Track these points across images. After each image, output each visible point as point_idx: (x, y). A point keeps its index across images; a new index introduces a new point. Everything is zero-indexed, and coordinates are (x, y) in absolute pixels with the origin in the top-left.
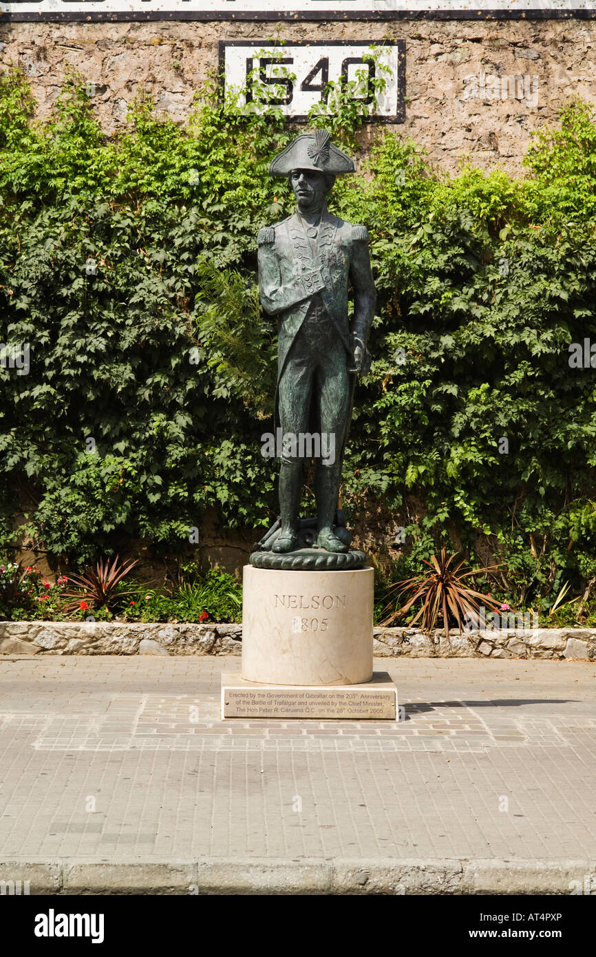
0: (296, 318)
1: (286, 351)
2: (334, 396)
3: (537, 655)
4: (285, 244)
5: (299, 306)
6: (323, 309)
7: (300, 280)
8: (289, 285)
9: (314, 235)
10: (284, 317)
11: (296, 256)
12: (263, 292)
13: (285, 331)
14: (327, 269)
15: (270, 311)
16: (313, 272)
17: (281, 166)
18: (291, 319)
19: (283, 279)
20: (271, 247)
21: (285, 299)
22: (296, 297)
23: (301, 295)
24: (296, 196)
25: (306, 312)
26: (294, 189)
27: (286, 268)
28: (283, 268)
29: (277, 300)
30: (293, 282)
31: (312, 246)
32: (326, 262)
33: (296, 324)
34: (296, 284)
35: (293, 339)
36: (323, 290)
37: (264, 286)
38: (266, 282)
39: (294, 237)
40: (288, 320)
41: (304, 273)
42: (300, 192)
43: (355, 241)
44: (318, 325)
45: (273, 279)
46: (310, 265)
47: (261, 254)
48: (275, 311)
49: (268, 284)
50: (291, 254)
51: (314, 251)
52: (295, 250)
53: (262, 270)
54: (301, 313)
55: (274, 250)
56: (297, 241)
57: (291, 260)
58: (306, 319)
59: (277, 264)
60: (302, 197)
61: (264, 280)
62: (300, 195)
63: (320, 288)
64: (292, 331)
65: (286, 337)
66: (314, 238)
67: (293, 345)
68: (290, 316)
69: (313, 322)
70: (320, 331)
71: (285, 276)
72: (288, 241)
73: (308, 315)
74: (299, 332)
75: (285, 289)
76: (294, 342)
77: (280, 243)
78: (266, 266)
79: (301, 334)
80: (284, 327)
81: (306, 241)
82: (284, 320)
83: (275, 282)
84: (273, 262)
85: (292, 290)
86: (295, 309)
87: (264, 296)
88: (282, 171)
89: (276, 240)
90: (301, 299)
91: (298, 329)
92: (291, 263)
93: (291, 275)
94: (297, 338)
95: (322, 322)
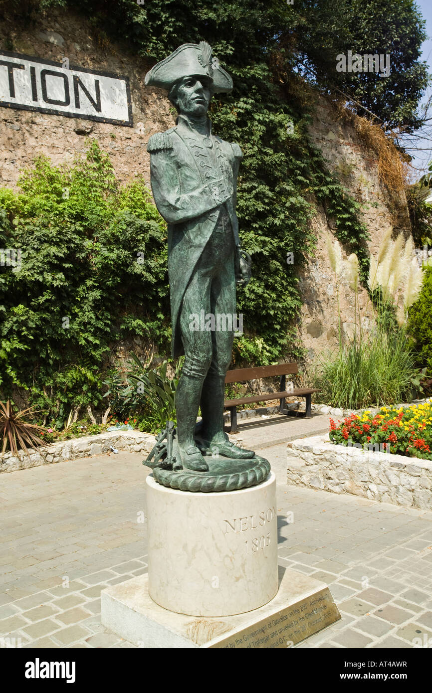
0: (205, 228)
1: (195, 261)
2: (229, 306)
3: (77, 457)
4: (184, 152)
5: (207, 215)
6: (228, 219)
7: (207, 188)
8: (196, 193)
9: (210, 146)
10: (189, 227)
11: (199, 164)
12: (165, 200)
13: (189, 241)
14: (226, 180)
15: (173, 219)
16: (219, 182)
17: (163, 75)
18: (199, 228)
19: (184, 188)
20: (170, 154)
21: (193, 207)
22: (206, 206)
23: (210, 204)
24: (190, 104)
25: (216, 221)
26: (188, 97)
27: (187, 176)
28: (183, 175)
29: (183, 209)
30: (200, 190)
31: (212, 156)
32: (225, 173)
33: (205, 233)
34: (204, 192)
35: (202, 249)
36: (228, 200)
37: (165, 194)
38: (168, 189)
39: (193, 145)
40: (194, 230)
41: (210, 181)
42: (198, 99)
43: (236, 157)
44: (224, 235)
45: (173, 187)
46: (214, 174)
47: (160, 160)
48: (181, 219)
49: (169, 191)
50: (193, 162)
51: (215, 161)
52: (196, 158)
53: (161, 178)
54: (210, 222)
55: (174, 157)
56: (196, 149)
57: (193, 168)
58: (216, 228)
59: (176, 172)
60: (200, 105)
61: (165, 188)
62: (198, 102)
63: (227, 198)
64: (200, 241)
65: (191, 247)
66: (211, 148)
67: (201, 255)
68: (197, 226)
69: (221, 232)
70: (224, 242)
71: (186, 184)
72: (187, 149)
73: (217, 225)
74: (209, 242)
75: (192, 197)
76: (203, 252)
77: (179, 150)
78: (166, 173)
79: (209, 244)
80: (189, 237)
81: (205, 151)
82: (188, 230)
83: (176, 190)
84: (172, 169)
85: (200, 198)
86: (203, 219)
87: (166, 204)
88: (164, 80)
89: (174, 147)
90: (212, 208)
91: (208, 239)
92: (194, 171)
93: (194, 183)
94: (205, 248)
95: (227, 232)
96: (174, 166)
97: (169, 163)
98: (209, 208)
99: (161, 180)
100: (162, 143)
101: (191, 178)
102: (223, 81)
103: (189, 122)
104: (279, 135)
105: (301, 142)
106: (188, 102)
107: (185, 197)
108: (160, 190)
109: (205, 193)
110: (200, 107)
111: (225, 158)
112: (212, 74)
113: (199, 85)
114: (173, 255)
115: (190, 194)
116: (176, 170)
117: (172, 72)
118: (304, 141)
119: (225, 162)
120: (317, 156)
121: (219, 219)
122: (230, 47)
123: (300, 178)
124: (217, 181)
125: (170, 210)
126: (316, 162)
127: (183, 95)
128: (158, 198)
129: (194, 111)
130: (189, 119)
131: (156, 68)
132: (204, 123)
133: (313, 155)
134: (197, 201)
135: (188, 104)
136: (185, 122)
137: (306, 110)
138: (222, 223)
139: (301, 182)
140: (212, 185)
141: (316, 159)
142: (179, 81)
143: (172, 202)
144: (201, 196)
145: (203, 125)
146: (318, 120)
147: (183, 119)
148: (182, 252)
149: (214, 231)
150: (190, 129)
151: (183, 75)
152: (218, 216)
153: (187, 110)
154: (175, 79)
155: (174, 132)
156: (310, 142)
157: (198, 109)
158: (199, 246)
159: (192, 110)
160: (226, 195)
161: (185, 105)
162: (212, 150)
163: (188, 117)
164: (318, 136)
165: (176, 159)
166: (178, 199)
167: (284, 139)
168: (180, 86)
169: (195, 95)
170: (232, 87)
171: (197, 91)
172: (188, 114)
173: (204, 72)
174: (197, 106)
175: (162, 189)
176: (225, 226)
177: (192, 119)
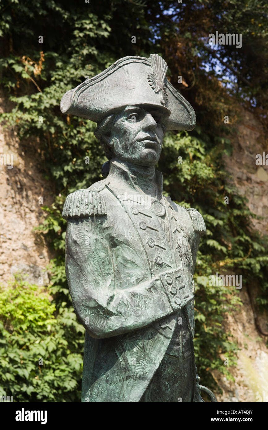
4: (123, 221)
5: (157, 326)
6: (188, 334)
7: (158, 282)
8: (141, 289)
9: (162, 214)
10: (127, 346)
11: (145, 243)
12: (90, 299)
13: (126, 368)
14: (186, 270)
15: (101, 330)
16: (176, 272)
17: (93, 100)
18: (143, 347)
19: (119, 279)
20: (101, 224)
21: (135, 312)
22: (156, 311)
23: (163, 308)
24: (134, 148)
25: (170, 336)
26: (132, 137)
27: (126, 261)
28: (120, 259)
29: (120, 313)
30: (147, 284)
31: (166, 230)
32: (184, 258)
33: (153, 356)
34: (153, 287)
35: (146, 383)
36: (189, 302)
37: (90, 287)
38: (95, 280)
39: (137, 212)
40: (135, 350)
41: (162, 271)
42: (147, 141)
43: (197, 232)
44: (181, 361)
45: (104, 276)
46: (168, 259)
47: (85, 233)
48: (115, 331)
49: (97, 284)
50: (136, 239)
51: (170, 239)
52: (141, 232)
53: (86, 260)
54: (162, 337)
55: (107, 228)
56: (141, 218)
57: (137, 247)
58: (170, 349)
59: (109, 252)
60: (151, 150)
61: (90, 278)
62: (147, 146)
63: (188, 299)
64: (144, 368)
65: (128, 378)
66: (163, 217)
67: (145, 394)
68: (140, 343)
69: (177, 354)
70: (180, 371)
71: (124, 272)
72: (126, 216)
73: (173, 343)
74: (157, 370)
75: (134, 295)
76: (148, 388)
77: (115, 218)
78: (95, 254)
79: (158, 374)
80: (126, 360)
81: (154, 222)
82: (124, 350)
83: (109, 283)
84: (104, 248)
85: (147, 297)
86: (150, 332)
87: (92, 304)
88: (94, 107)
89: (108, 213)
90: (165, 314)
91: (157, 366)
92: (138, 253)
93: (137, 273)
94: (152, 381)
95: (186, 355)
96: (106, 243)
97: (99, 237)
98: (161, 314)
99: (86, 265)
100: (90, 206)
101: (133, 263)
102: (181, 114)
103: (130, 175)
104: (178, 170)
105: (213, 183)
106: (131, 144)
107: (122, 294)
108: (82, 281)
109: (155, 289)
110: (150, 153)
111: (182, 232)
112: (166, 104)
113: (150, 120)
114: (95, 390)
115: (131, 290)
116: (109, 249)
117: (107, 97)
118: (217, 182)
119: (182, 240)
120: (239, 207)
121: (176, 334)
122: (104, 26)
123: (211, 242)
124: (173, 270)
125: (97, 315)
126: (238, 217)
127: (123, 133)
128: (78, 293)
129: (141, 158)
130: (129, 170)
131: (82, 89)
132: (151, 178)
133: (232, 205)
134: (142, 303)
135: (130, 147)
136: (124, 174)
137: (222, 131)
138: (179, 340)
139: (211, 250)
140: (165, 278)
141: (236, 212)
142: (118, 112)
143: (103, 302)
144: (148, 294)
145: (151, 180)
146: (240, 148)
147: (119, 168)
148: (112, 386)
149: (167, 354)
150: (132, 185)
151: (125, 103)
152: (173, 329)
153: (127, 155)
154: (112, 107)
155: (106, 189)
156: (228, 184)
157: (147, 155)
158: (142, 378)
159: (136, 156)
160: (187, 294)
161: (126, 149)
162: (165, 221)
163: (128, 166)
164: (240, 175)
165: (110, 231)
166: (112, 298)
167: (189, 178)
168: (118, 118)
169: (142, 135)
170: (194, 123)
171: (147, 129)
172: (129, 162)
173: (156, 100)
174: (146, 151)
175: (86, 280)
176: (183, 346)
177: (135, 169)
